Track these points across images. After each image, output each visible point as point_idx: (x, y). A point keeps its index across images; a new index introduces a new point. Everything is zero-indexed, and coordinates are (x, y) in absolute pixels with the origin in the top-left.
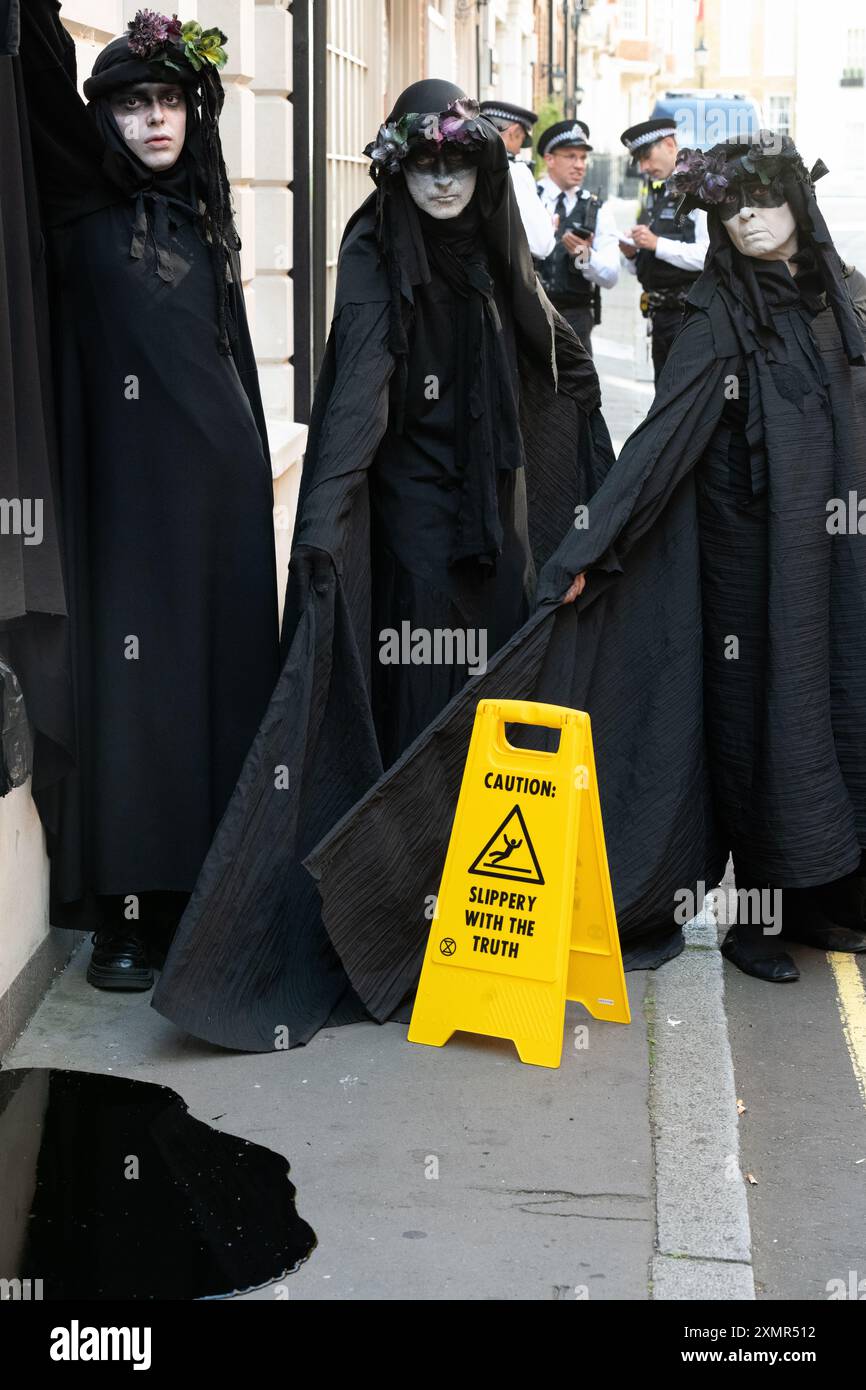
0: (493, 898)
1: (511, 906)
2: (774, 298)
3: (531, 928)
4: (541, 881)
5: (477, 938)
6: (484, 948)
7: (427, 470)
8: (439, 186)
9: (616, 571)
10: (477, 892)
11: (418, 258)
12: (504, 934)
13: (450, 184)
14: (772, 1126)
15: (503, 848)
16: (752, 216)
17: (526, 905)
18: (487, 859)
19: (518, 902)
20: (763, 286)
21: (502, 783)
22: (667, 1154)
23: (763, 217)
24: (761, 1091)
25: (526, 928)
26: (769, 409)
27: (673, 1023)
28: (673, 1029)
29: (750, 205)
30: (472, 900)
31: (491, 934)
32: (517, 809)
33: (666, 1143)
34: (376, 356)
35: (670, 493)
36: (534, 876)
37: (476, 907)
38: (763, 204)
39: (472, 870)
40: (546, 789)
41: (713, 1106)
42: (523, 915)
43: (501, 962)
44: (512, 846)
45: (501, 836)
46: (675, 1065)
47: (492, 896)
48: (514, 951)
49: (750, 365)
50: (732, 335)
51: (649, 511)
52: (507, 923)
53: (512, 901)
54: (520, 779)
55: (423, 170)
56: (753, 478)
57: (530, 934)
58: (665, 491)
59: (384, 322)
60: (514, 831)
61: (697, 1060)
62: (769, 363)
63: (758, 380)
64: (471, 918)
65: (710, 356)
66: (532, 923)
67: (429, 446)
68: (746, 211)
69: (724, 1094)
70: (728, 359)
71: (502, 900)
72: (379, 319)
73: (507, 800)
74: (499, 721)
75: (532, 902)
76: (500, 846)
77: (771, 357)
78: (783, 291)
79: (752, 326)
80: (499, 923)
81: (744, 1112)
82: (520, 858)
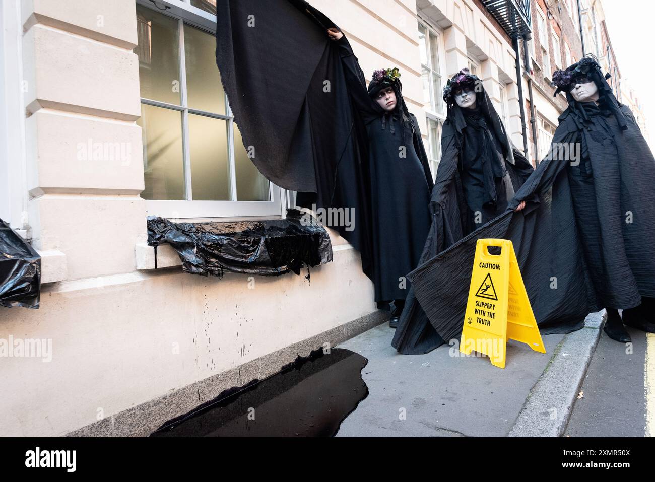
0: (483, 305)
1: (488, 308)
2: (591, 113)
3: (494, 316)
4: (497, 299)
5: (478, 318)
6: (480, 321)
7: (475, 182)
8: (463, 97)
9: (537, 202)
10: (478, 303)
11: (462, 121)
12: (486, 318)
13: (466, 95)
14: (593, 407)
15: (485, 288)
16: (580, 86)
17: (492, 307)
18: (481, 291)
19: (490, 306)
20: (586, 111)
21: (484, 266)
22: (524, 418)
23: (584, 87)
24: (595, 388)
25: (492, 315)
26: (589, 145)
27: (564, 355)
28: (563, 358)
29: (579, 83)
30: (476, 305)
31: (482, 317)
32: (489, 274)
33: (528, 412)
34: (451, 149)
35: (556, 176)
36: (495, 297)
37: (478, 308)
38: (584, 82)
39: (476, 295)
40: (497, 267)
41: (562, 395)
42: (491, 311)
43: (484, 327)
44: (488, 287)
45: (484, 283)
46: (555, 373)
47: (482, 304)
48: (489, 323)
49: (582, 134)
50: (575, 125)
51: (548, 183)
52: (486, 314)
53: (488, 306)
54: (490, 264)
55: (458, 95)
56: (587, 169)
57: (493, 318)
58: (553, 176)
59: (453, 140)
60: (488, 282)
61: (566, 372)
62: (589, 131)
63: (585, 138)
64: (476, 311)
65: (567, 132)
66: (494, 314)
67: (475, 175)
68: (577, 85)
69: (570, 390)
70: (574, 133)
71: (485, 305)
72: (452, 139)
73: (486, 271)
74: (484, 246)
75: (494, 307)
76: (484, 287)
77: (589, 129)
78: (594, 110)
79: (582, 121)
80: (484, 313)
81: (582, 398)
82: (490, 291)
